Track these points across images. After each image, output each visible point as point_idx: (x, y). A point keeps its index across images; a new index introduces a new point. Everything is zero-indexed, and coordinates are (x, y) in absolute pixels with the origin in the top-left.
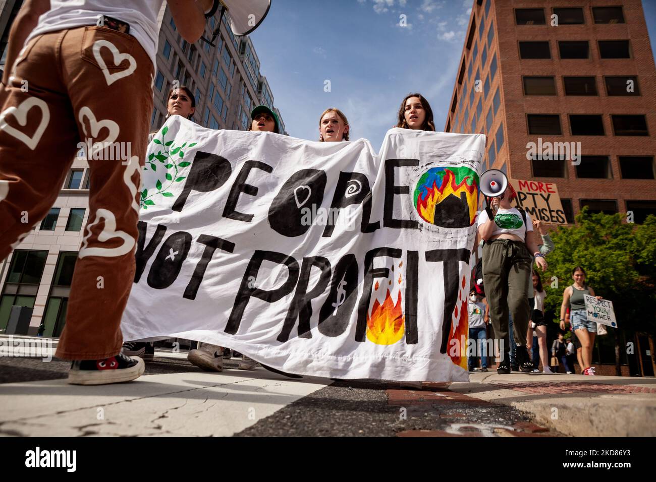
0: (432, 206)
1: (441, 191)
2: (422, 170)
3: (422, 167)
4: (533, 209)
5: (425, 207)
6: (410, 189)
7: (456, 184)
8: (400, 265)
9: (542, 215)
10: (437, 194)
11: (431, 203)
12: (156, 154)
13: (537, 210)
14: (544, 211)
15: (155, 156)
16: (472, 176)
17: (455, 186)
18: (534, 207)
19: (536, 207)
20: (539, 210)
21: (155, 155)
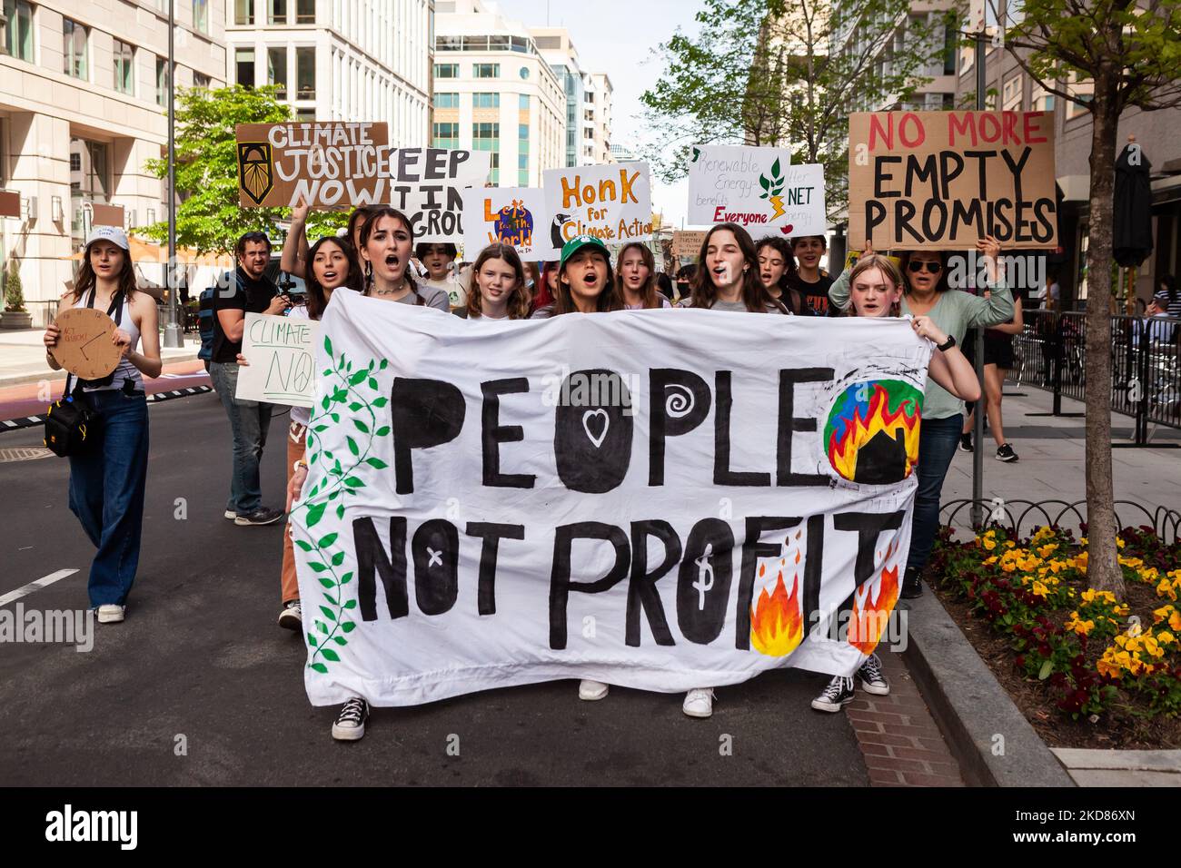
0: (853, 452)
1: (866, 425)
2: (838, 389)
3: (839, 381)
4: (975, 203)
5: (842, 454)
6: (818, 423)
7: (890, 413)
8: (798, 536)
9: (996, 221)
10: (860, 430)
11: (851, 449)
12: (331, 394)
13: (984, 205)
14: (1003, 208)
15: (332, 399)
16: (913, 400)
17: (887, 416)
18: (978, 197)
19: (983, 197)
20: (990, 205)
21: (330, 397)
